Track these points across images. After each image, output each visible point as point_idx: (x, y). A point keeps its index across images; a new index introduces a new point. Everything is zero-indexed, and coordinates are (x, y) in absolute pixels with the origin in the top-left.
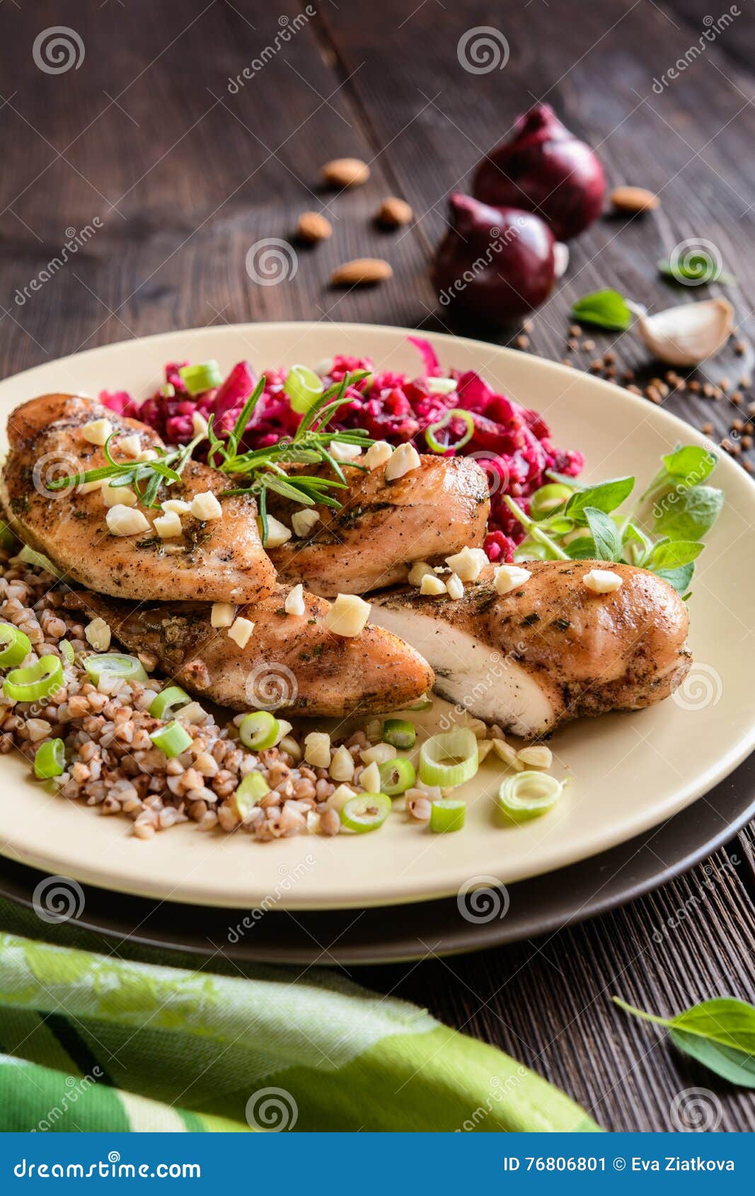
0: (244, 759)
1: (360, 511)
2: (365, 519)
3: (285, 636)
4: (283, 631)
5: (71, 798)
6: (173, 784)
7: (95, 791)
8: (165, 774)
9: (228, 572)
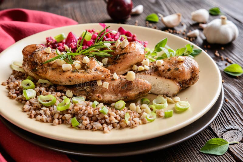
0: (120, 112)
1: (118, 56)
2: (121, 57)
3: (116, 84)
4: (115, 83)
5: (84, 129)
6: (107, 120)
7: (89, 127)
8: (104, 119)
9: (99, 73)
